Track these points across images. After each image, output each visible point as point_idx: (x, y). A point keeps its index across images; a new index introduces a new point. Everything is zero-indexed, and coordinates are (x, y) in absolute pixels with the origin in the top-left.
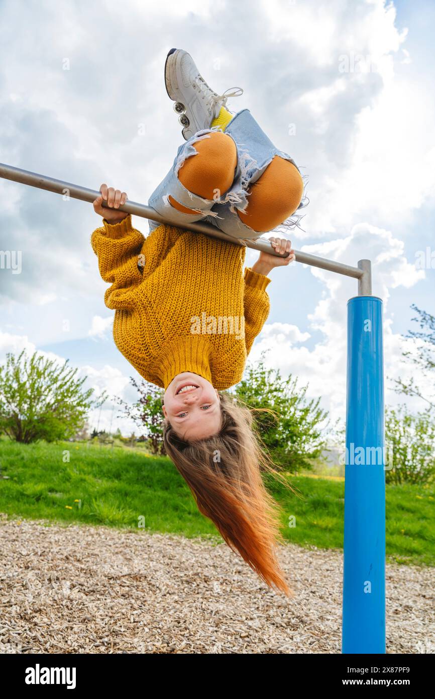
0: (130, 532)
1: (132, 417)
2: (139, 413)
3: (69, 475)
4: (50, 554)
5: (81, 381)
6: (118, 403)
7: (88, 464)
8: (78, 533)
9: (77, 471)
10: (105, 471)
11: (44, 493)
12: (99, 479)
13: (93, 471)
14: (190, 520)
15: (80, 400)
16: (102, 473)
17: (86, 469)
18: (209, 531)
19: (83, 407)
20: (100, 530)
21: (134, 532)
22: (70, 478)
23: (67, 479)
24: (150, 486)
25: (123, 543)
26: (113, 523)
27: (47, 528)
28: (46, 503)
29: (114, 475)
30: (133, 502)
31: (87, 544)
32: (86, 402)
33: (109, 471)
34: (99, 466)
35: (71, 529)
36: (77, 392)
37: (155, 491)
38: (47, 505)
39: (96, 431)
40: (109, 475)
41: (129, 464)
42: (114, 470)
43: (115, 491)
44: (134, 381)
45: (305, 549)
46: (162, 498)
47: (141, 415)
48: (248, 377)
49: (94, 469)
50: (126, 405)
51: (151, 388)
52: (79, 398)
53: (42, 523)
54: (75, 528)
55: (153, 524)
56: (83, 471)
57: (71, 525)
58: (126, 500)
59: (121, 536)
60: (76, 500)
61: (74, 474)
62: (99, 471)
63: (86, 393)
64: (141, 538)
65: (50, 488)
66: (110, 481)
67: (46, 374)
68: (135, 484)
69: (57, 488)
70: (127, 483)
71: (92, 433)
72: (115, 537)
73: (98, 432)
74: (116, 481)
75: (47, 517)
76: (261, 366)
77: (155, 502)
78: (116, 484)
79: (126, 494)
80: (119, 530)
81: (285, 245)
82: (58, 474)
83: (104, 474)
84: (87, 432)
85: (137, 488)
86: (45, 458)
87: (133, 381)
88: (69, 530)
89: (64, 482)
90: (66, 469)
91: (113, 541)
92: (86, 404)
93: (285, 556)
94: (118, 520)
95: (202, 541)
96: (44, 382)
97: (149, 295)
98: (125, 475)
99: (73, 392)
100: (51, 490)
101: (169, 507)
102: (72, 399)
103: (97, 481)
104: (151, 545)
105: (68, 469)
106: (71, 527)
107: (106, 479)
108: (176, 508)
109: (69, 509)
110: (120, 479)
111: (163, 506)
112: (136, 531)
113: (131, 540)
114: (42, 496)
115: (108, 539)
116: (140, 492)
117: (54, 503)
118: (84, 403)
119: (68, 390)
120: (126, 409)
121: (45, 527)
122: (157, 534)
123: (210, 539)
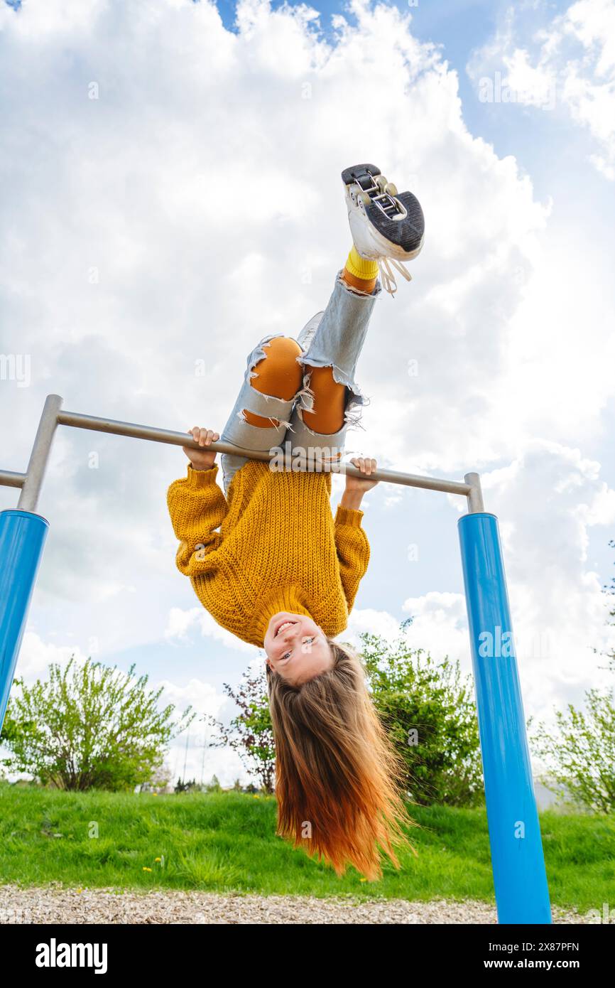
0: (236, 895)
1: (231, 744)
2: (240, 737)
3: (145, 825)
4: (125, 916)
5: (155, 694)
6: (210, 724)
7: (171, 811)
8: (162, 899)
9: (157, 820)
10: (196, 818)
11: (112, 852)
12: (189, 830)
13: (179, 819)
14: (322, 878)
15: (155, 722)
16: (192, 822)
17: (169, 817)
18: (349, 889)
19: (161, 734)
20: (192, 895)
21: (241, 895)
22: (148, 832)
23: (143, 832)
24: (262, 837)
25: (225, 907)
26: (210, 886)
27: (118, 896)
28: (115, 866)
29: (209, 824)
30: (238, 858)
31: (175, 910)
32: (165, 725)
33: (202, 818)
34: (187, 812)
35: (152, 895)
36: (150, 712)
37: (269, 842)
38: (117, 867)
39: (181, 782)
40: (202, 824)
41: (229, 807)
42: (209, 816)
43: (211, 845)
44: (230, 689)
45: (492, 906)
46: (280, 850)
47: (243, 740)
48: (388, 665)
49: (180, 816)
50: (221, 726)
51: (254, 698)
52: (154, 719)
53: (111, 891)
54: (157, 894)
55: (268, 884)
56: (165, 820)
57: (151, 891)
58: (229, 856)
59: (223, 900)
60: (157, 859)
61: (152, 824)
62: (187, 819)
63: (164, 712)
64: (250, 900)
65: (119, 847)
66: (204, 831)
67: (105, 689)
68: (240, 833)
69: (130, 845)
70: (229, 833)
71: (176, 786)
72: (214, 901)
73: (185, 783)
74: (213, 832)
75: (117, 883)
76: (403, 646)
77: (270, 856)
78: (213, 833)
79: (228, 848)
80: (220, 893)
81: (370, 464)
82: (130, 826)
83: (195, 823)
84: (169, 784)
85: (243, 838)
86: (111, 806)
87: (228, 690)
88: (149, 897)
89: (139, 838)
90: (141, 819)
91: (211, 906)
92: (164, 728)
93: (461, 915)
94: (217, 881)
95: (338, 900)
96: (103, 701)
97: (234, 552)
98: (225, 823)
99: (144, 712)
100: (121, 848)
101: (291, 862)
102: (145, 723)
103: (186, 834)
104: (265, 908)
105: (144, 818)
106: (151, 893)
107: (198, 829)
108: (301, 863)
109: (149, 872)
110: (218, 829)
111: (282, 862)
112: (244, 894)
113: (237, 903)
114: (109, 857)
115: (204, 904)
116: (248, 844)
117: (126, 865)
118: (161, 728)
119: (137, 709)
120: (222, 731)
121: (117, 894)
122: (275, 896)
123: (350, 898)
